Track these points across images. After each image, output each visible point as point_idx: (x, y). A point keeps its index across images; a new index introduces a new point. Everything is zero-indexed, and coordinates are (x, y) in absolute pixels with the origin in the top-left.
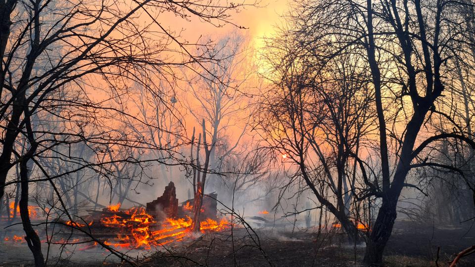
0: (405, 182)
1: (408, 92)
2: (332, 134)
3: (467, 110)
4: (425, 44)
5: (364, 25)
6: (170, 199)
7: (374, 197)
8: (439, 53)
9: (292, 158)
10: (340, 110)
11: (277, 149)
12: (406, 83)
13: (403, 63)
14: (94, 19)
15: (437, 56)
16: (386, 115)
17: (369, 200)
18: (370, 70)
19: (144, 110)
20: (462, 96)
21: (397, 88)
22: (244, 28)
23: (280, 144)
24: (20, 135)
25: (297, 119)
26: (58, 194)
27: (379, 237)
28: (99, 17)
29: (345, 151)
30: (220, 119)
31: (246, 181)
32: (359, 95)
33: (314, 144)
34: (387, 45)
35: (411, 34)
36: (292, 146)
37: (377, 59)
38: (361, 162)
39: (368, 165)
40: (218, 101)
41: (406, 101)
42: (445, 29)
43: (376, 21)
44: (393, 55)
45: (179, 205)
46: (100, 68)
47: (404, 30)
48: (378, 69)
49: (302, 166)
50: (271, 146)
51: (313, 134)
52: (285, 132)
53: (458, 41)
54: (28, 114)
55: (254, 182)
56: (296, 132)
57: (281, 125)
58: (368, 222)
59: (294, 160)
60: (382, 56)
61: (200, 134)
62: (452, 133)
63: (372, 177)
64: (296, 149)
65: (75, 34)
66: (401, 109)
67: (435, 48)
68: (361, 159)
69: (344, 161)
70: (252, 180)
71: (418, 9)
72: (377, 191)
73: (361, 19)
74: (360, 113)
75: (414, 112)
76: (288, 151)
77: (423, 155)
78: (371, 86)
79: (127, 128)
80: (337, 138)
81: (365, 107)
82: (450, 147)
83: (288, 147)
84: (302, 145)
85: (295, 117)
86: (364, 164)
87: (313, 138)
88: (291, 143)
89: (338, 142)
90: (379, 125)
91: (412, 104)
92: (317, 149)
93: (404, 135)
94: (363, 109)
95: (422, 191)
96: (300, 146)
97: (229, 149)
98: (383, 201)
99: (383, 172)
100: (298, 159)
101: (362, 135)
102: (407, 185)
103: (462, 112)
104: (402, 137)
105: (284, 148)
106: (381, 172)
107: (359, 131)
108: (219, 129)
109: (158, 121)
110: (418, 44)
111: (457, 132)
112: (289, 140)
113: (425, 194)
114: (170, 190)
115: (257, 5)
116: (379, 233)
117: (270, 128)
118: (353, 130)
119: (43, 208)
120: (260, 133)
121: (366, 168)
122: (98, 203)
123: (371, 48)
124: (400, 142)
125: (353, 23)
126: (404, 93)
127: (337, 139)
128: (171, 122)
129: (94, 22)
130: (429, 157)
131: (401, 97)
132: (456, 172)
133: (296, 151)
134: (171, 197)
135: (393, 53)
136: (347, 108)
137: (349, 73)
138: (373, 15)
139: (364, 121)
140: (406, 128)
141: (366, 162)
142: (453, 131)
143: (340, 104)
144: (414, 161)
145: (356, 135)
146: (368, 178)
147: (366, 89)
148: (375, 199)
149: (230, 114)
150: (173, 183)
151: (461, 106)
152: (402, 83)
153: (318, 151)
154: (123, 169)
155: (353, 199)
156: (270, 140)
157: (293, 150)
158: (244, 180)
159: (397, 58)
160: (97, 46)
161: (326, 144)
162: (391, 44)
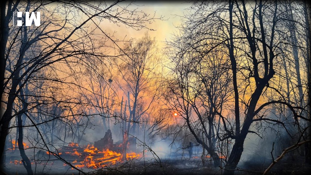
0: (249, 130)
1: (253, 75)
2: (206, 101)
3: (288, 88)
4: (265, 45)
5: (228, 34)
6: (109, 140)
7: (230, 139)
8: (273, 51)
9: (182, 116)
10: (211, 86)
11: (173, 110)
12: (252, 70)
13: (251, 57)
14: (61, 27)
15: (271, 53)
16: (239, 90)
17: (227, 141)
18: (230, 61)
19: (92, 86)
20: (286, 79)
21: (247, 72)
22: (153, 30)
23: (174, 107)
24: (17, 98)
25: (185, 92)
26: (41, 135)
27: (232, 162)
28: (64, 26)
29: (213, 112)
30: (138, 92)
31: (154, 130)
32: (223, 78)
33: (195, 108)
34: (241, 46)
35: (256, 38)
36: (182, 108)
37: (235, 54)
38: (223, 118)
39: (227, 120)
40: (137, 81)
41: (252, 81)
42: (277, 36)
43: (235, 31)
44: (245, 52)
45: (113, 144)
46: (64, 58)
47: (252, 36)
48: (235, 61)
49: (188, 120)
50: (169, 108)
51: (195, 102)
52: (178, 100)
53: (285, 44)
54: (21, 86)
55: (158, 130)
56: (184, 100)
57: (175, 96)
58: (226, 153)
59: (183, 117)
60: (238, 53)
61: (126, 101)
62: (279, 100)
63: (230, 126)
64: (184, 110)
65: (49, 37)
66: (248, 85)
67: (271, 48)
68: (223, 116)
69: (213, 117)
70: (157, 130)
71: (261, 23)
72: (232, 135)
73: (225, 29)
74: (223, 89)
75: (256, 88)
76: (179, 112)
77: (260, 114)
78: (231, 72)
79: (82, 97)
80: (209, 103)
81: (226, 85)
82: (277, 110)
83: (179, 109)
84: (188, 108)
85: (184, 91)
86: (225, 119)
87: (195, 104)
88: (181, 107)
89: (210, 106)
90: (234, 96)
91: (255, 83)
92: (196, 111)
93: (250, 102)
94: (225, 86)
95: (259, 135)
96: (186, 109)
97: (144, 111)
98: (235, 141)
99: (236, 124)
100: (185, 116)
101: (224, 102)
102: (250, 132)
103: (285, 89)
104: (248, 102)
105: (177, 110)
106: (235, 124)
107: (222, 100)
108: (138, 98)
109: (101, 93)
110: (260, 45)
111: (282, 100)
112: (180, 105)
113: (261, 137)
114: (108, 134)
115: (162, 19)
116: (232, 160)
117: (168, 98)
118: (219, 99)
119: (32, 143)
120: (163, 101)
121: (226, 121)
122: (65, 141)
123: (231, 47)
124: (247, 106)
125: (221, 32)
126: (250, 76)
127: (209, 105)
128: (109, 94)
129: (61, 29)
130: (264, 115)
131: (249, 78)
132: (280, 124)
133: (184, 111)
134: (109, 138)
135: (245, 51)
136: (216, 86)
137: (218, 64)
138: (233, 27)
139: (226, 94)
140: (251, 98)
141: (226, 118)
142: (279, 99)
143: (211, 83)
144: (255, 117)
145: (221, 102)
146: (227, 127)
147: (228, 74)
148: (231, 140)
149: (144, 89)
150: (110, 130)
151: (285, 85)
152: (249, 69)
153: (197, 112)
154: (80, 121)
155: (218, 140)
156: (168, 105)
157: (183, 111)
158: (153, 129)
159: (247, 54)
160: (63, 44)
161: (202, 107)
162: (243, 45)
